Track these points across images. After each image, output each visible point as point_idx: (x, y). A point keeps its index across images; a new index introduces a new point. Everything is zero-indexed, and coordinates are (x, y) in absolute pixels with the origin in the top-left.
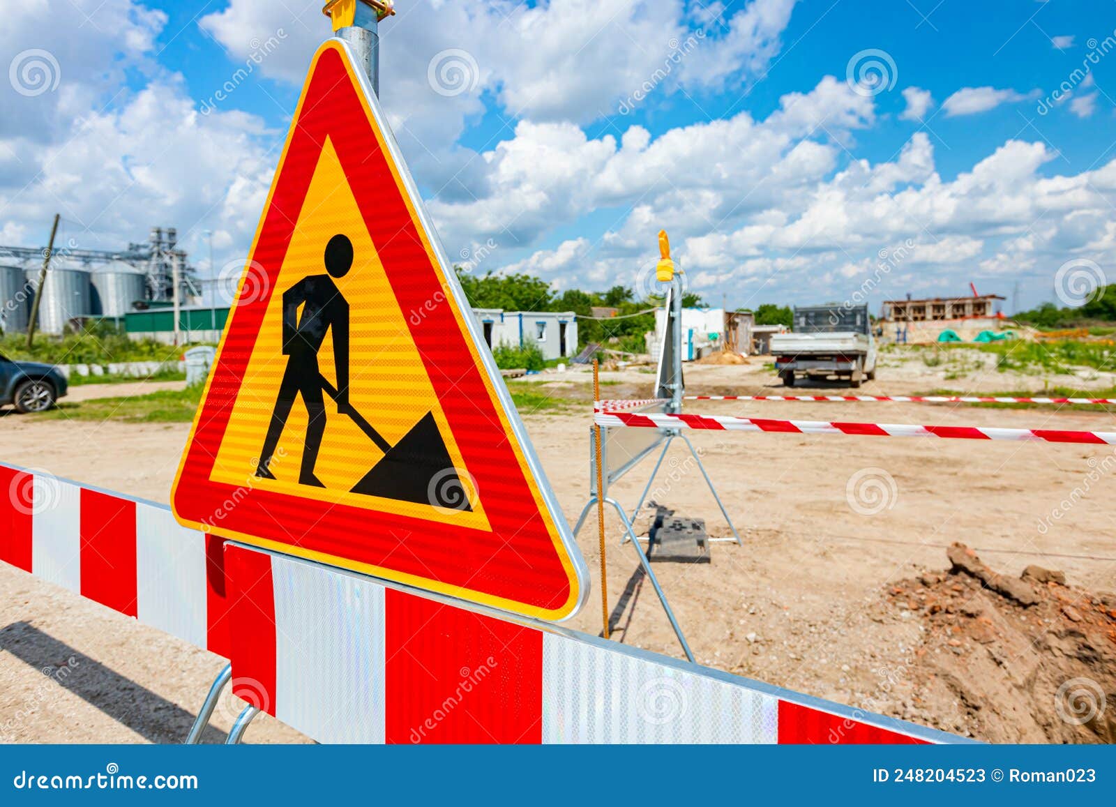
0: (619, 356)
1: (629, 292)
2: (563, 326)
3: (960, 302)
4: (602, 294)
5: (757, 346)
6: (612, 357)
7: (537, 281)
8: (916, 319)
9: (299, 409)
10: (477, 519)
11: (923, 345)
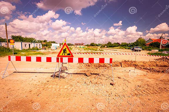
1: (47, 41)
2: (40, 45)
3: (81, 44)
6: (47, 49)
7: (34, 39)
8: (77, 45)
9: (64, 53)
10: (71, 55)
11: (78, 48)
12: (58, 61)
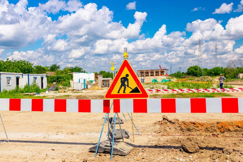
0: (63, 88)
1: (59, 66)
2: (42, 79)
3: (158, 71)
4: (48, 67)
5: (103, 84)
6: (61, 89)
7: (28, 63)
8: (146, 76)
9: (123, 88)
10: (141, 93)
11: (149, 83)
12: (106, 109)
